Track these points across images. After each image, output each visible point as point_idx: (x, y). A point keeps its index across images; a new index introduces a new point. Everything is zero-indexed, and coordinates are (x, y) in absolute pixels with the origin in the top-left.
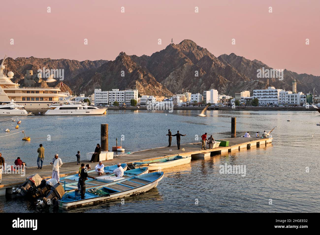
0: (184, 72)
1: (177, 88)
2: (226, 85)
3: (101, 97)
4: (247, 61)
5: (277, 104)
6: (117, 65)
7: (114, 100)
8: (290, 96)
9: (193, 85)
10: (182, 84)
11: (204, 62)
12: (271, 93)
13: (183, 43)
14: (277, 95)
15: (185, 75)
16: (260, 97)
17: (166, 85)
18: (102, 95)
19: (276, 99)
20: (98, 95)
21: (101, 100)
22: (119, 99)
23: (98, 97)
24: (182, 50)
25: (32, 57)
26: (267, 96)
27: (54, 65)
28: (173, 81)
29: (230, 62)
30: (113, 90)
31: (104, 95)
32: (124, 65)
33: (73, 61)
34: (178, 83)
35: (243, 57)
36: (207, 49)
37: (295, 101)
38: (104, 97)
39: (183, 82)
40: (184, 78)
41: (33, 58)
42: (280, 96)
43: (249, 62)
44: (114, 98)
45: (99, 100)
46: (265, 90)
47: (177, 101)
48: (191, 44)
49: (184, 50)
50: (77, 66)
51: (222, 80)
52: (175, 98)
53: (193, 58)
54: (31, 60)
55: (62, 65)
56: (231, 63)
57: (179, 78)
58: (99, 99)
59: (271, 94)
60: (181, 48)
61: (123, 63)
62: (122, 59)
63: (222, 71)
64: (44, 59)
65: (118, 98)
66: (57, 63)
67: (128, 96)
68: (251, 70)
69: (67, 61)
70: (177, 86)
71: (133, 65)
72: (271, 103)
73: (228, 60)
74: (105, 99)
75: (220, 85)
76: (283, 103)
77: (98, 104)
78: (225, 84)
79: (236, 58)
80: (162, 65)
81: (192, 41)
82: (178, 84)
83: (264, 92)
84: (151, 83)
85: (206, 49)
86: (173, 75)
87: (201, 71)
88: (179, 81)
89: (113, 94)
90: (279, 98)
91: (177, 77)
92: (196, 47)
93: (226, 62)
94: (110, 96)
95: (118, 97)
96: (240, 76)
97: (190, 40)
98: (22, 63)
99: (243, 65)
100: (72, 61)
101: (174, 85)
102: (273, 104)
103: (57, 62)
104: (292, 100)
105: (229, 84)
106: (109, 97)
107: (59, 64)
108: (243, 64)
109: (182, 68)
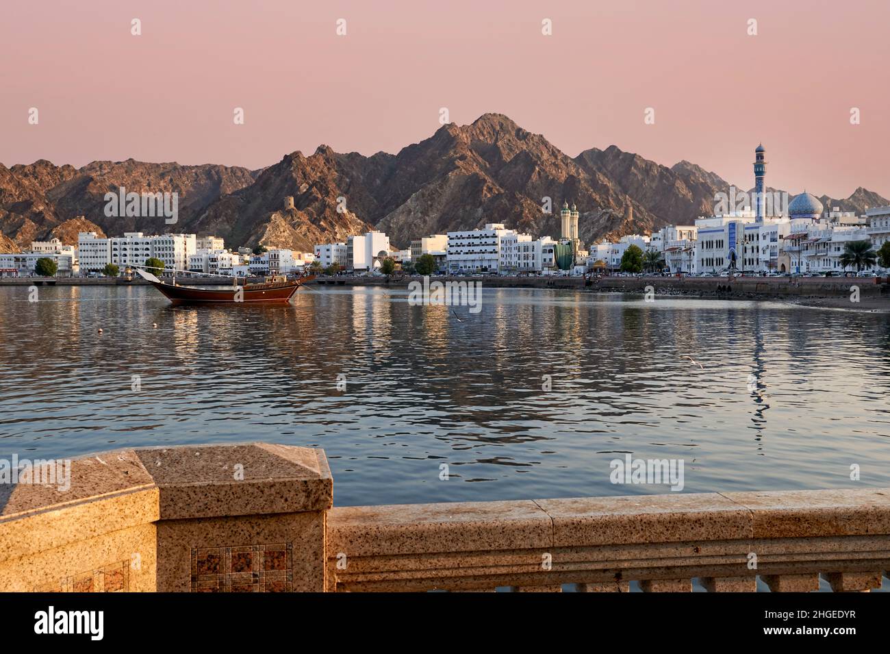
0: (447, 192)
1: (421, 231)
2: (540, 222)
3: (93, 254)
4: (646, 165)
5: (496, 270)
6: (279, 175)
7: (125, 261)
8: (522, 249)
9: (461, 223)
10: (438, 221)
11: (515, 168)
12: (483, 241)
13: (479, 123)
14: (497, 245)
15: (447, 200)
16: (461, 251)
17: (397, 223)
18: (95, 249)
19: (493, 256)
20: (86, 247)
21: (93, 260)
22: (139, 258)
23: (86, 254)
24: (477, 139)
25: (130, 159)
26: (477, 249)
27: (184, 178)
28: (414, 214)
29: (605, 168)
30: (125, 234)
31: (99, 247)
32: (294, 175)
33: (233, 170)
34: (427, 218)
35: (638, 154)
36: (544, 137)
37: (530, 261)
38: (99, 254)
39: (441, 217)
40: (445, 207)
41: (134, 162)
42: (502, 248)
43: (651, 167)
44: (125, 255)
45: (86, 260)
46: (471, 233)
47: (278, 264)
48: (501, 126)
49: (481, 138)
50: (243, 180)
51: (529, 210)
52: (275, 255)
53: (496, 159)
54: (127, 167)
55: (205, 178)
56: (607, 170)
57: (431, 206)
58: (87, 257)
59: (483, 243)
60: (473, 134)
61: (292, 171)
62: (293, 162)
63: (556, 189)
64: (161, 164)
65: (137, 255)
66: (194, 174)
67: (159, 250)
68: (654, 185)
69: (218, 171)
70: (422, 226)
71: (320, 177)
72: (485, 267)
73: (599, 162)
74: (103, 257)
75: (523, 224)
76: (507, 267)
77: (87, 271)
78: (537, 221)
79: (621, 157)
80: (408, 175)
81: (506, 117)
82: (425, 222)
83: (469, 237)
84: (325, 218)
85: (541, 136)
86: (417, 199)
87: (485, 188)
88: (430, 213)
89: (123, 246)
90: (500, 252)
91: (427, 205)
92: (513, 133)
93: (592, 169)
94: (115, 249)
95: (135, 252)
96: (597, 201)
97: (500, 115)
98: (70, 174)
99: (636, 175)
100: (229, 170)
101: (415, 225)
102: (489, 269)
103: (193, 171)
104: (525, 259)
105: (547, 222)
106: (114, 252)
107: (198, 176)
108: (635, 171)
109: (442, 181)
